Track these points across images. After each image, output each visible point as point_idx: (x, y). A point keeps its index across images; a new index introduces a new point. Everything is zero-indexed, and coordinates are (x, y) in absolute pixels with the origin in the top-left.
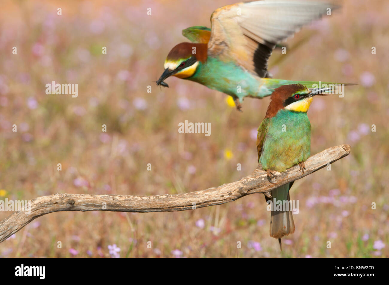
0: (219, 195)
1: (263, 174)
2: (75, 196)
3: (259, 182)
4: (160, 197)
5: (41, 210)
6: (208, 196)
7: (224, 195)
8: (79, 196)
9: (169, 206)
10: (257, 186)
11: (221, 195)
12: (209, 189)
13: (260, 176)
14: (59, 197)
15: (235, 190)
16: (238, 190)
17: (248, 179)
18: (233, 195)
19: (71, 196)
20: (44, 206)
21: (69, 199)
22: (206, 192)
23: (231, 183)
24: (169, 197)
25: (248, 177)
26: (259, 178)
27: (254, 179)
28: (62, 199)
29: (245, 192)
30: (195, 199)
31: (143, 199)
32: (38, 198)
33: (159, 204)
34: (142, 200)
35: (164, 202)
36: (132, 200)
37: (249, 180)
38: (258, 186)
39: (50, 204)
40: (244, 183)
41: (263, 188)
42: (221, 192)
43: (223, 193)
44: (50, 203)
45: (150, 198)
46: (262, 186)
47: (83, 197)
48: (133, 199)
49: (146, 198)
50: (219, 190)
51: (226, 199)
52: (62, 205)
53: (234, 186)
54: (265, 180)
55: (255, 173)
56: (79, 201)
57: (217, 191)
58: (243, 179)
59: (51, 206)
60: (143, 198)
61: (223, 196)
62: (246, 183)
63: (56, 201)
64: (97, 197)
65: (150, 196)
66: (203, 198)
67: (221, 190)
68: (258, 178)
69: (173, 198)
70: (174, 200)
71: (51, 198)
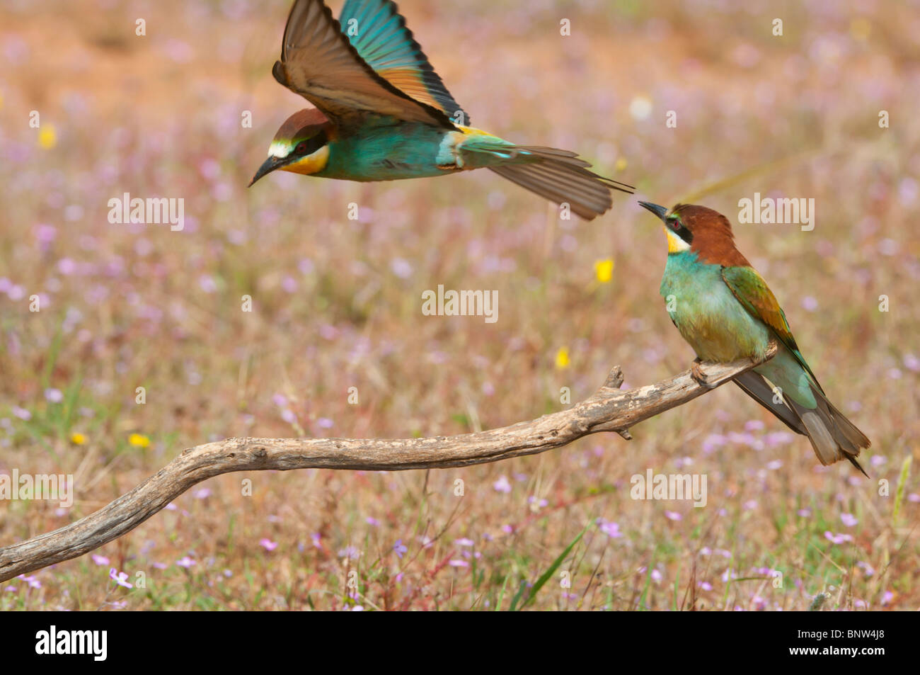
0: (535, 436)
1: (616, 397)
2: (267, 443)
3: (607, 411)
4: (424, 441)
5: (203, 469)
6: (513, 438)
7: (543, 435)
8: (275, 442)
9: (442, 458)
10: (605, 418)
11: (539, 435)
12: (515, 425)
13: (610, 400)
14: (236, 444)
15: (564, 426)
16: (569, 425)
17: (588, 405)
18: (560, 436)
19: (260, 442)
20: (209, 462)
21: (256, 448)
22: (511, 430)
23: (556, 414)
24: (442, 441)
25: (588, 401)
26: (609, 403)
27: (600, 406)
28: (242, 447)
29: (584, 429)
30: (489, 444)
31: (393, 446)
32: (198, 447)
33: (423, 455)
34: (390, 447)
35: (432, 450)
36: (373, 449)
37: (589, 408)
38: (607, 419)
39: (221, 458)
40: (580, 413)
41: (616, 421)
42: (538, 431)
43: (542, 433)
44: (219, 455)
45: (406, 444)
46: (614, 419)
47: (281, 444)
48: (374, 447)
49: (399, 444)
50: (535, 426)
51: (548, 443)
52: (242, 460)
53: (561, 419)
54: (619, 408)
55: (600, 395)
56: (275, 451)
57: (530, 429)
58: (578, 405)
59: (223, 460)
60: (394, 444)
61: (541, 438)
62: (584, 412)
63: (233, 452)
64: (308, 443)
65: (406, 440)
66: (504, 442)
67: (539, 426)
68: (606, 402)
69: (448, 443)
70: (451, 447)
71: (222, 446)
